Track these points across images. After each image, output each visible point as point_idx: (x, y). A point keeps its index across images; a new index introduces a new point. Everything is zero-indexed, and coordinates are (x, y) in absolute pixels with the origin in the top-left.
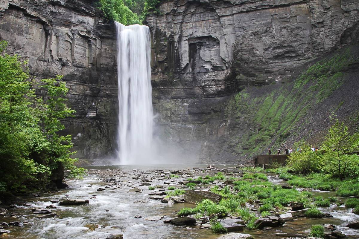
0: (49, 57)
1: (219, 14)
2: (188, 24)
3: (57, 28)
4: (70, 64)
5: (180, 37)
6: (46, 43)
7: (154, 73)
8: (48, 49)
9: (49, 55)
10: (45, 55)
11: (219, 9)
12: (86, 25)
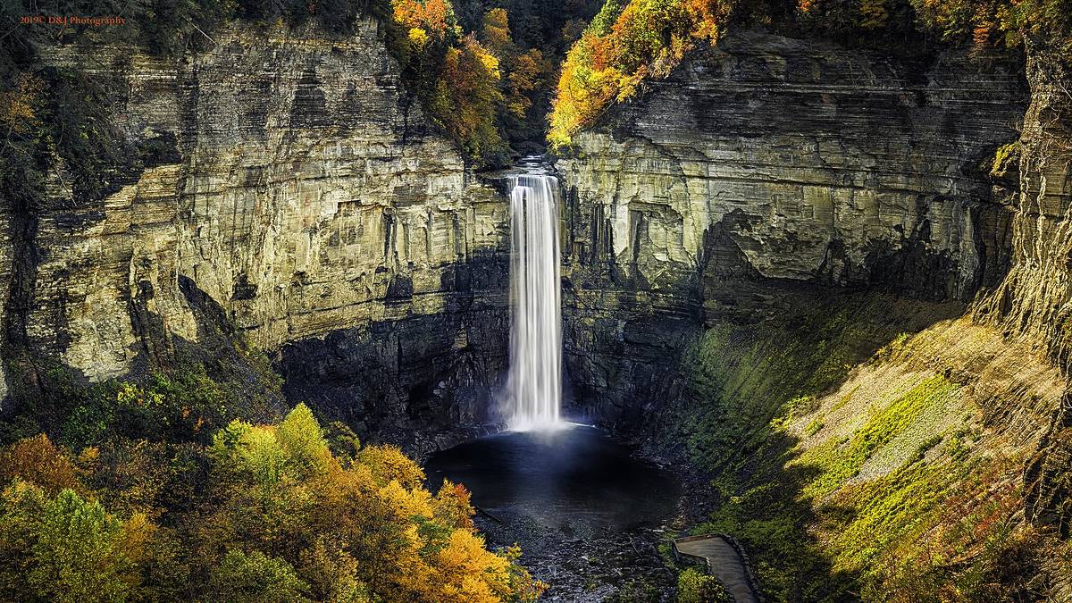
0: (394, 263)
1: (686, 173)
2: (630, 176)
3: (404, 211)
4: (425, 265)
5: (616, 198)
6: (387, 239)
7: (566, 263)
8: (390, 250)
9: (394, 260)
10: (386, 261)
11: (684, 161)
12: (449, 192)
